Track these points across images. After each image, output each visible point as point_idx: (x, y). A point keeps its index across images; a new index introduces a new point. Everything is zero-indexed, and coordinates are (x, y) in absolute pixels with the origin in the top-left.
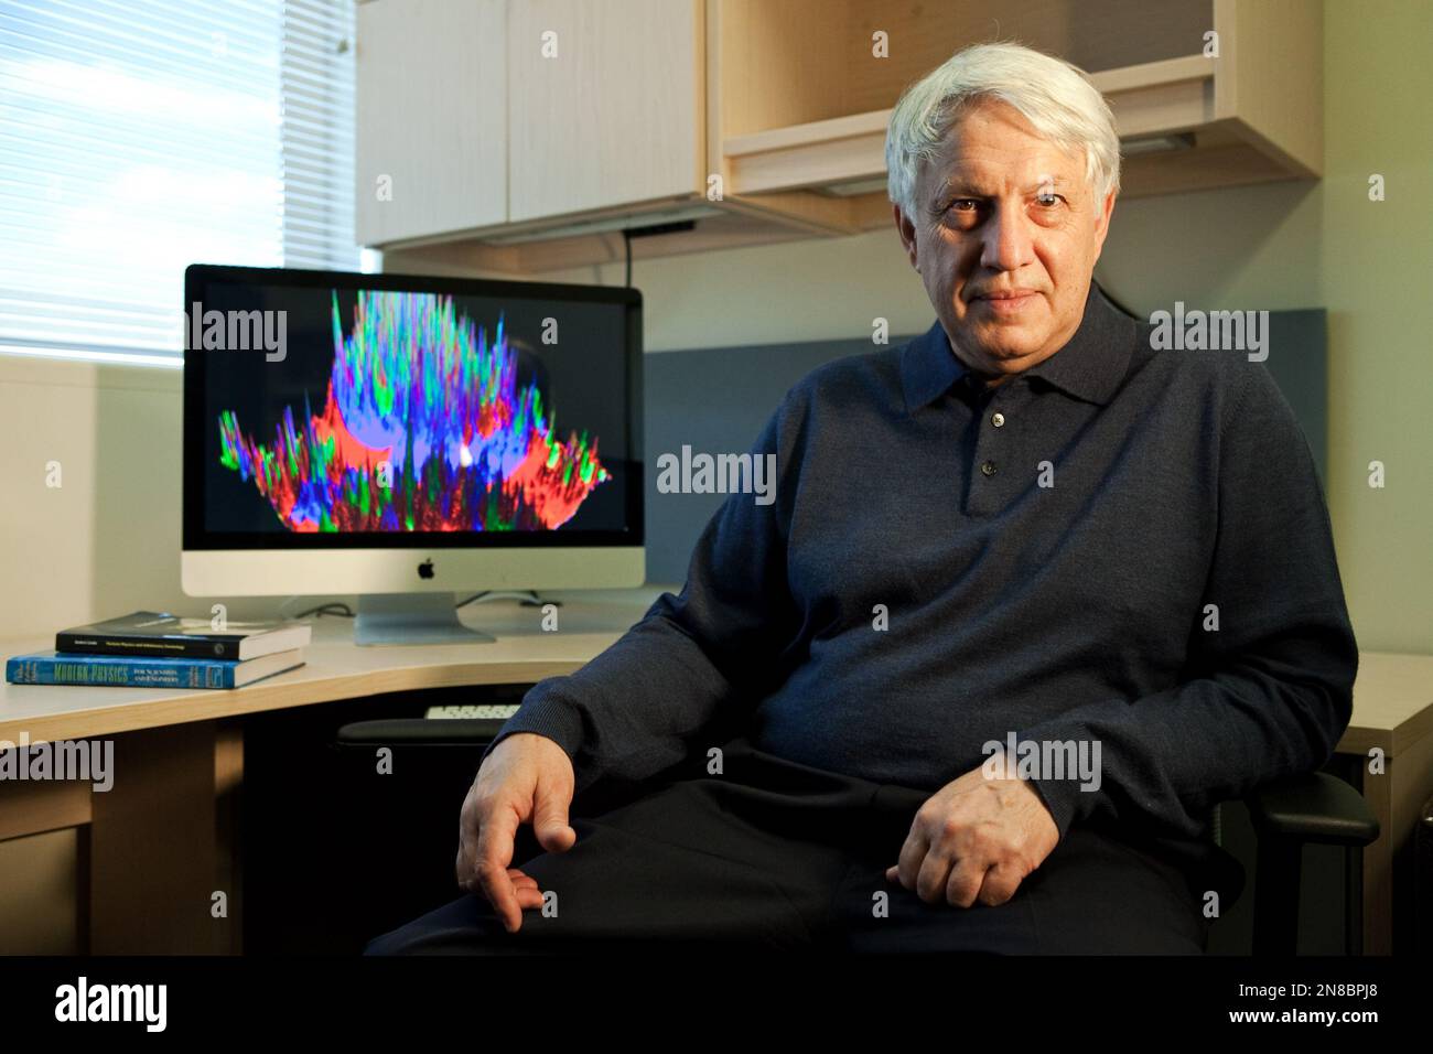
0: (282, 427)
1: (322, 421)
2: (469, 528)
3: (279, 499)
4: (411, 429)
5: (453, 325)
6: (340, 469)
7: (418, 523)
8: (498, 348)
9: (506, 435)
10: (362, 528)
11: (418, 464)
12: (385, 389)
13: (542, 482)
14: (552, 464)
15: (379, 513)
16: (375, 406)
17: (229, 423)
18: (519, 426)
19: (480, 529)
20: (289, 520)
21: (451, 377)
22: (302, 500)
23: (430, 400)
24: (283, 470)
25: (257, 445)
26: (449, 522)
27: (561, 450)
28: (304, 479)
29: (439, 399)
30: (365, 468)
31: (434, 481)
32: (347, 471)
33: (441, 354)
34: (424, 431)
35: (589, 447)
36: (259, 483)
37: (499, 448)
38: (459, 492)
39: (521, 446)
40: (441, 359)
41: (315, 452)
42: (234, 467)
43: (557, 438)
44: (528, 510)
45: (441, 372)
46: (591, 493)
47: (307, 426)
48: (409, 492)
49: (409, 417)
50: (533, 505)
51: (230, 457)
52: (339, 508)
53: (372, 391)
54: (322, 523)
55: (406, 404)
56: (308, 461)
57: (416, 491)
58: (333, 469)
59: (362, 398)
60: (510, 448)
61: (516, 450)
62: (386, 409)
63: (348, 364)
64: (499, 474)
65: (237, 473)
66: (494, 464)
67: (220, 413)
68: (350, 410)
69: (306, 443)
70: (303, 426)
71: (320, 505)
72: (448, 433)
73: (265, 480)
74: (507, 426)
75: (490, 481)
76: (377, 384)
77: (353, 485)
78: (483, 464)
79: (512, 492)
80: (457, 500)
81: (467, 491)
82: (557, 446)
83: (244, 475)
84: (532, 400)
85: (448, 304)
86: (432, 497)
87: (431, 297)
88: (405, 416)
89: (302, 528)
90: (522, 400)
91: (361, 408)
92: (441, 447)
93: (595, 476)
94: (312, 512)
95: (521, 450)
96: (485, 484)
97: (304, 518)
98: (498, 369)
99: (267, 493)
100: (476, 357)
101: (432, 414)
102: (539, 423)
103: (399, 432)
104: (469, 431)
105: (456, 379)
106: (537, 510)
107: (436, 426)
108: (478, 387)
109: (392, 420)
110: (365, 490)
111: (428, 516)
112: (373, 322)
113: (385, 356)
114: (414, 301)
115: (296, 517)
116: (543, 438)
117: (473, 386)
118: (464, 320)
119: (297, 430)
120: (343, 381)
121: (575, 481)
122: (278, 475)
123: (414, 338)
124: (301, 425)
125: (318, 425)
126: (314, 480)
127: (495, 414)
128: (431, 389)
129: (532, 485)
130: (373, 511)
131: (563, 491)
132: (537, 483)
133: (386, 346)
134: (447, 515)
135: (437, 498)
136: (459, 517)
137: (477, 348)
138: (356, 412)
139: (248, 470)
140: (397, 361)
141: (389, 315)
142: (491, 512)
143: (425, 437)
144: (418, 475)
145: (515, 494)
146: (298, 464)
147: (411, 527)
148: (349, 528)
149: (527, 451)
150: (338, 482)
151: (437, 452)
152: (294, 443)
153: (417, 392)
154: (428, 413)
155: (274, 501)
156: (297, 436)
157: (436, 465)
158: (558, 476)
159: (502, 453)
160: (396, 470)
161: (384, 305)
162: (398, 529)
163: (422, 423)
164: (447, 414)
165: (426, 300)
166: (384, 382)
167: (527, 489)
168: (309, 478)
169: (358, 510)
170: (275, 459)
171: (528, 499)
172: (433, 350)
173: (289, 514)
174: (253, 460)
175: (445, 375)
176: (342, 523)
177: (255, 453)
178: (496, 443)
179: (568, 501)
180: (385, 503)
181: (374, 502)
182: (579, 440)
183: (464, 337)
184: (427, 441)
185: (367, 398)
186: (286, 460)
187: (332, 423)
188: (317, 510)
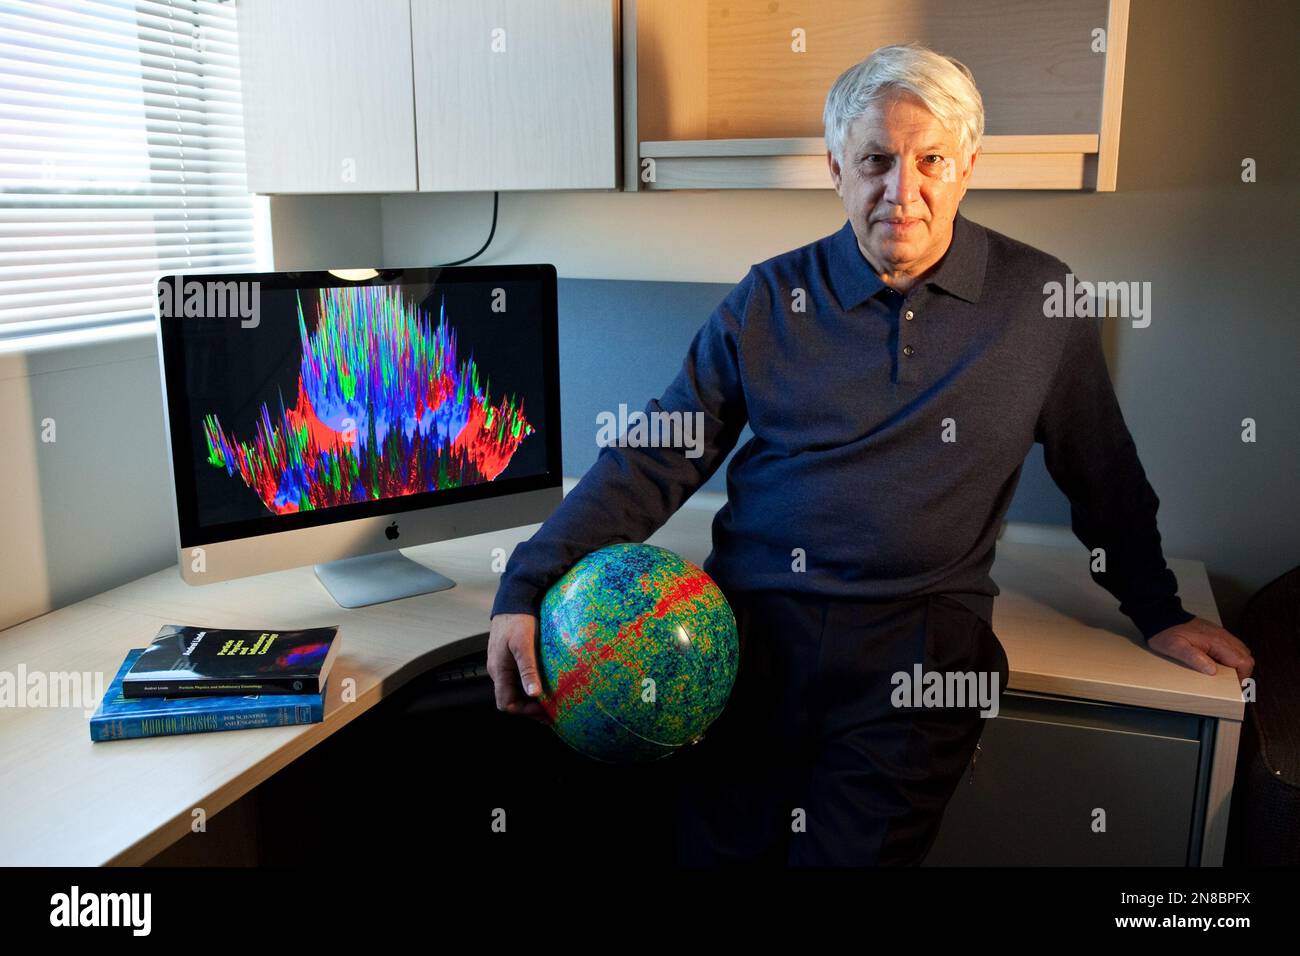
0: (260, 422)
1: (295, 412)
2: (424, 490)
3: (263, 488)
4: (372, 412)
5: (402, 312)
6: (313, 453)
7: (382, 492)
9: (451, 405)
10: (337, 503)
11: (380, 440)
12: (348, 378)
13: (481, 444)
14: (488, 426)
15: (349, 488)
16: (341, 395)
17: (212, 425)
18: (461, 397)
19: (434, 489)
20: (273, 506)
21: (403, 360)
22: (283, 486)
23: (386, 383)
24: (265, 462)
25: (239, 443)
26: (407, 487)
27: (496, 412)
28: (284, 467)
29: (394, 382)
30: (335, 449)
31: (394, 453)
32: (320, 456)
33: (394, 339)
34: (383, 412)
35: (517, 408)
36: (243, 476)
37: (445, 418)
38: (415, 460)
39: (464, 414)
40: (394, 344)
41: (291, 442)
42: (221, 465)
43: (492, 403)
44: (472, 468)
45: (395, 355)
46: (520, 446)
47: (282, 419)
48: (374, 466)
49: (370, 400)
50: (475, 463)
51: (215, 458)
52: (317, 489)
53: (337, 381)
54: (302, 503)
55: (366, 389)
56: (285, 452)
57: (380, 465)
58: (308, 454)
59: (328, 387)
60: (455, 414)
61: (459, 418)
62: (350, 395)
63: (313, 358)
64: (447, 439)
65: (224, 469)
66: (442, 430)
67: (203, 417)
68: (319, 400)
69: (283, 435)
70: (279, 420)
71: (299, 488)
72: (403, 411)
73: (250, 473)
74: (451, 400)
75: (439, 445)
76: (341, 374)
77: (326, 466)
78: (434, 432)
79: (458, 454)
80: (414, 468)
81: (421, 458)
82: (492, 409)
83: (230, 470)
84: (472, 370)
85: (397, 292)
86: (393, 468)
87: (382, 288)
88: (366, 400)
89: (285, 511)
90: (463, 373)
91: (328, 396)
92: (399, 423)
93: (523, 431)
94: (293, 496)
95: (463, 417)
96: (436, 450)
97: (285, 502)
98: (442, 347)
99: (251, 485)
100: (424, 339)
101: (389, 395)
102: (477, 391)
103: (362, 415)
104: (421, 407)
105: (407, 360)
106: (478, 467)
107: (391, 405)
108: (426, 366)
110: (337, 470)
111: (391, 485)
112: (333, 317)
113: (346, 346)
114: (368, 292)
115: (279, 502)
116: (481, 404)
117: (422, 366)
118: (411, 308)
119: (274, 423)
120: (311, 373)
121: (508, 438)
122: (260, 467)
123: (370, 327)
124: (276, 420)
125: (292, 417)
126: (292, 467)
127: (441, 389)
128: (387, 372)
129: (474, 446)
130: (344, 487)
131: (498, 448)
132: (477, 445)
133: (346, 337)
134: (406, 482)
135: (397, 467)
136: (416, 482)
137: (424, 331)
138: (325, 401)
139: (232, 466)
140: (356, 350)
141: (347, 308)
142: (442, 473)
143: (384, 416)
144: (380, 450)
145: (460, 455)
146: (277, 455)
147: (377, 497)
148: (325, 505)
150: (313, 466)
151: (395, 428)
152: (273, 437)
153: (375, 373)
154: (385, 395)
155: (259, 491)
156: (274, 430)
157: (395, 438)
158: (494, 435)
159: (448, 421)
160: (362, 448)
161: (342, 300)
162: (366, 499)
163: (381, 403)
164: (401, 393)
165: (380, 291)
166: (347, 372)
167: (470, 450)
168: (288, 466)
169: (331, 487)
170: (256, 453)
171: (470, 459)
172: (387, 337)
173: (272, 500)
174: (237, 456)
175: (398, 359)
176: (318, 501)
177: (239, 449)
178: (443, 413)
179: (502, 456)
180: (355, 477)
181: (344, 477)
182: (509, 402)
183: (412, 322)
184: (386, 420)
185: (333, 387)
186: (266, 452)
187: (304, 414)
188: (297, 492)
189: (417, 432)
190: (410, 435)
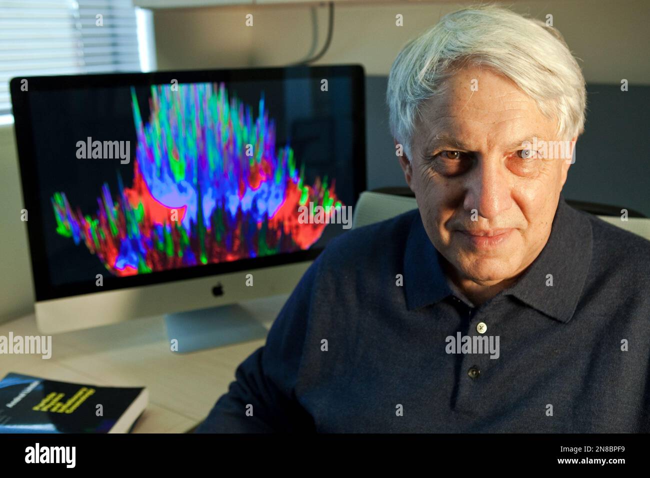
0: (102, 199)
1: (132, 192)
2: (247, 256)
3: (105, 253)
4: (200, 191)
5: (226, 106)
6: (149, 225)
7: (209, 257)
8: (261, 120)
9: (270, 186)
10: (170, 266)
12: (178, 162)
13: (296, 218)
14: (303, 202)
15: (180, 254)
16: (172, 176)
17: (60, 201)
18: (279, 178)
19: (254, 255)
20: (115, 268)
21: (227, 147)
22: (123, 252)
24: (107, 232)
25: (84, 215)
26: (232, 254)
27: (310, 192)
28: (123, 237)
29: (219, 165)
30: (167, 223)
31: (220, 226)
32: (155, 227)
33: (219, 129)
34: (210, 190)
35: (329, 187)
36: (88, 244)
37: (265, 196)
38: (238, 232)
39: (281, 192)
40: (219, 133)
41: (129, 216)
42: (68, 234)
43: (306, 183)
44: (287, 238)
45: (220, 143)
47: (121, 197)
48: (202, 236)
49: (199, 180)
50: (291, 234)
51: (63, 228)
52: (152, 256)
53: (168, 165)
54: (139, 267)
55: (195, 171)
56: (124, 223)
57: (207, 235)
58: (143, 227)
59: (161, 170)
60: (273, 194)
61: (277, 196)
62: (180, 176)
63: (148, 146)
64: (266, 214)
65: (71, 239)
66: (262, 206)
67: (52, 195)
68: (154, 181)
69: (122, 209)
70: (118, 198)
71: (137, 255)
72: (227, 190)
73: (93, 242)
74: (270, 179)
75: (259, 219)
76: (172, 160)
77: (160, 237)
78: (255, 208)
79: (276, 226)
80: (237, 237)
81: (243, 230)
82: (306, 189)
83: (77, 240)
84: (287, 157)
85: (222, 90)
86: (219, 237)
87: (208, 86)
88: (195, 180)
89: (125, 273)
90: (280, 158)
91: (161, 178)
92: (222, 201)
94: (131, 260)
95: (281, 195)
96: (256, 222)
97: (125, 266)
98: (262, 136)
99: (95, 251)
100: (245, 130)
101: (215, 177)
102: (292, 173)
103: (191, 193)
104: (243, 187)
105: (231, 148)
106: (294, 237)
107: (217, 184)
109: (185, 184)
110: (169, 239)
111: (217, 252)
112: (165, 110)
113: (176, 136)
114: (195, 89)
115: (120, 264)
116: (296, 183)
118: (234, 102)
119: (114, 201)
120: (146, 159)
122: (103, 236)
123: (197, 120)
124: (116, 197)
125: (129, 195)
126: (130, 237)
127: (261, 171)
128: (213, 157)
129: (290, 219)
130: (176, 253)
132: (293, 218)
133: (176, 129)
134: (230, 250)
135: (222, 237)
136: (239, 250)
137: (246, 122)
138: (157, 181)
139: (78, 236)
140: (185, 139)
141: (177, 104)
142: (262, 243)
143: (210, 195)
144: (207, 223)
145: (278, 227)
146: (118, 227)
147: (204, 261)
148: (160, 268)
149: (285, 196)
150: (148, 236)
151: (220, 204)
152: (112, 211)
153: (202, 160)
154: (211, 175)
155: (102, 256)
156: (114, 206)
157: (220, 213)
159: (267, 200)
160: (191, 221)
161: (172, 96)
162: (195, 263)
163: (207, 184)
164: (226, 175)
165: (205, 88)
166: (177, 157)
167: (286, 223)
168: (127, 235)
169: (164, 254)
170: (99, 225)
171: (287, 230)
172: (213, 127)
173: (113, 262)
174: (82, 227)
175: (223, 146)
176: (154, 265)
177: (83, 222)
178: (263, 193)
179: (315, 228)
180: (185, 245)
181: (176, 245)
182: (322, 181)
183: (235, 114)
184: (213, 197)
185: (165, 170)
186: (108, 225)
187: (140, 192)
188: (135, 258)
189: (239, 208)
190: (233, 210)
